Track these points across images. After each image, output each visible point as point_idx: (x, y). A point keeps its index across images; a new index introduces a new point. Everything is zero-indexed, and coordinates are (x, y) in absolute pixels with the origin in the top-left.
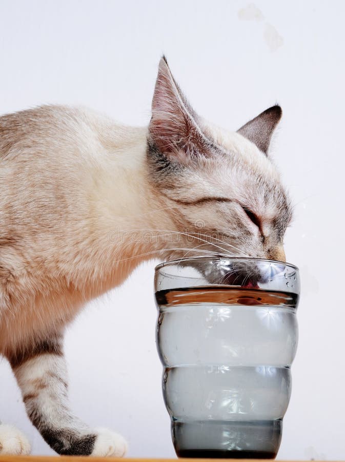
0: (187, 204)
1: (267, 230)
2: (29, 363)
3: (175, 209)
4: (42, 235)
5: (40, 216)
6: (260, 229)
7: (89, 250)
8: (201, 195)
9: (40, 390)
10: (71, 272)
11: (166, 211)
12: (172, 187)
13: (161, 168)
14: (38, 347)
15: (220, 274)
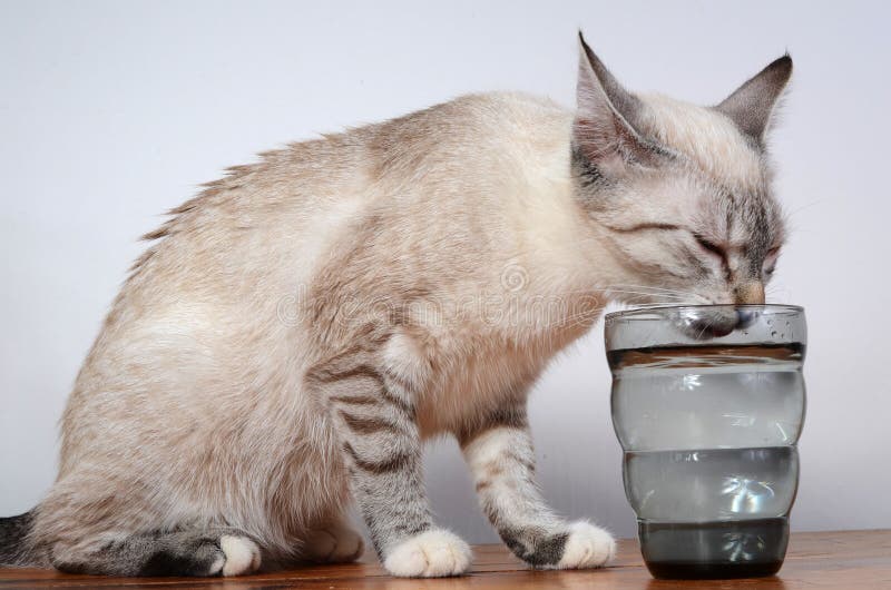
0: (621, 231)
1: (735, 262)
2: (478, 440)
3: (608, 237)
4: (462, 283)
5: (455, 257)
6: (725, 261)
7: (524, 298)
8: (638, 220)
9: (493, 478)
10: (506, 326)
11: (599, 240)
12: (601, 210)
13: (587, 184)
14: (488, 419)
15: (684, 323)
